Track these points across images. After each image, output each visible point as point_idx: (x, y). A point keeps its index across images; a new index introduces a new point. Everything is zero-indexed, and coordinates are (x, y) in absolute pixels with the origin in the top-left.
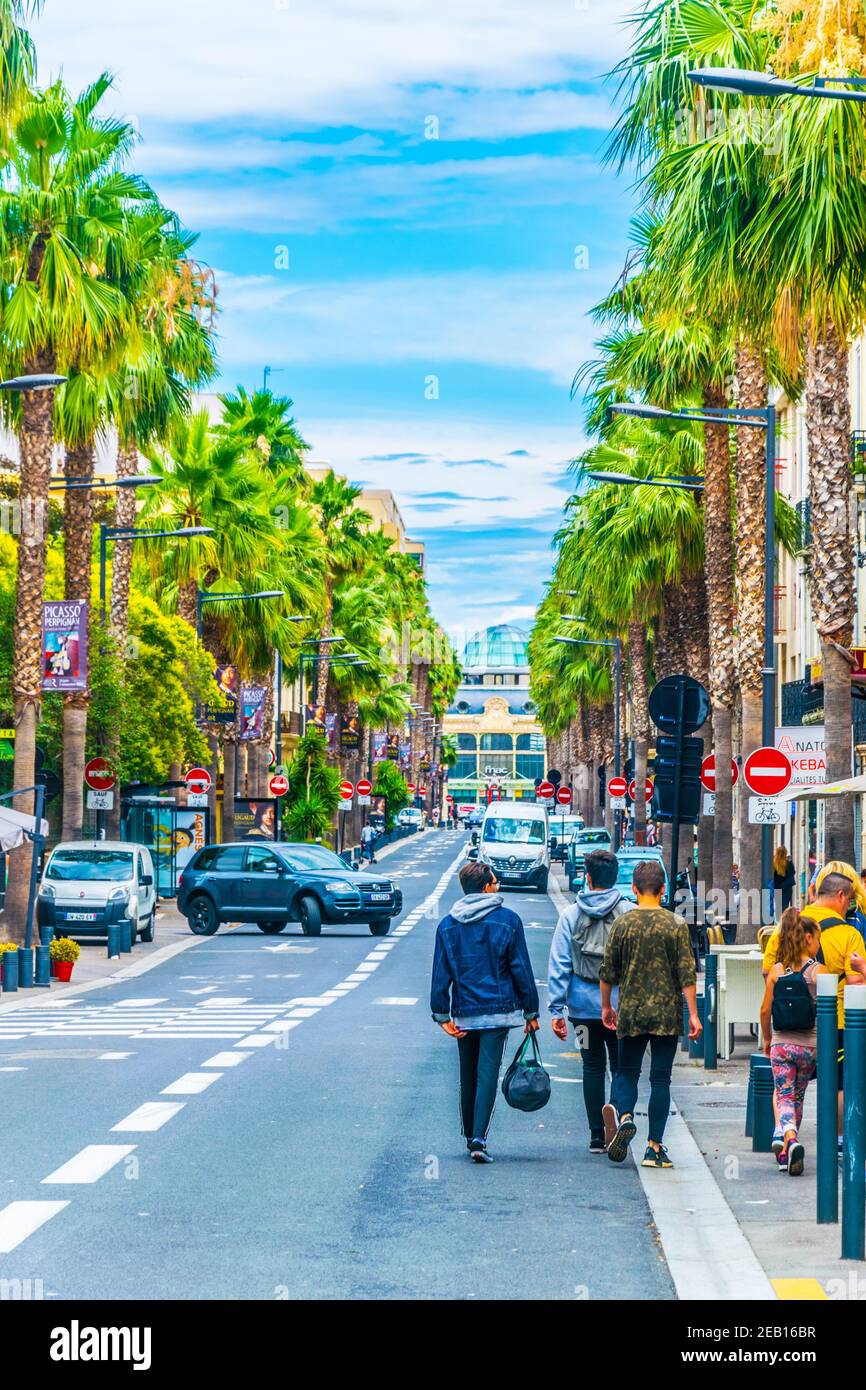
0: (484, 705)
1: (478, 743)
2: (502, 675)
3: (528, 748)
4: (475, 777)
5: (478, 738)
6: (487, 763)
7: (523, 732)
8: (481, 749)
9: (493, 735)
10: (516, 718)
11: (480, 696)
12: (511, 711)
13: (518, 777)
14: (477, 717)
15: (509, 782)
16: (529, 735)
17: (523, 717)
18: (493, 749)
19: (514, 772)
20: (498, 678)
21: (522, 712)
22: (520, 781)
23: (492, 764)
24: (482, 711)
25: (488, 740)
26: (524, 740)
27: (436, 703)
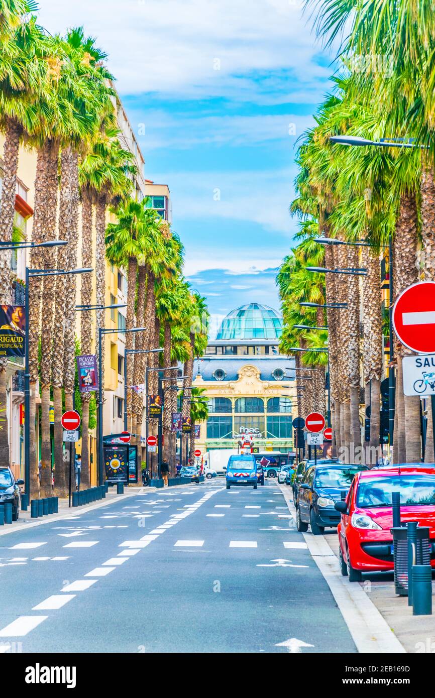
0: (239, 372)
1: (233, 406)
2: (254, 346)
3: (278, 411)
4: (230, 437)
5: (233, 401)
6: (241, 424)
7: (273, 396)
8: (236, 411)
9: (246, 398)
10: (266, 383)
11: (235, 364)
12: (262, 377)
13: (269, 436)
14: (232, 383)
15: (260, 440)
16: (278, 398)
17: (272, 383)
18: (246, 411)
19: (266, 431)
20: (251, 349)
21: (273, 379)
22: (271, 440)
23: (245, 424)
24: (236, 377)
25: (242, 403)
26: (274, 403)
27: (178, 347)
